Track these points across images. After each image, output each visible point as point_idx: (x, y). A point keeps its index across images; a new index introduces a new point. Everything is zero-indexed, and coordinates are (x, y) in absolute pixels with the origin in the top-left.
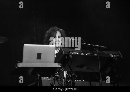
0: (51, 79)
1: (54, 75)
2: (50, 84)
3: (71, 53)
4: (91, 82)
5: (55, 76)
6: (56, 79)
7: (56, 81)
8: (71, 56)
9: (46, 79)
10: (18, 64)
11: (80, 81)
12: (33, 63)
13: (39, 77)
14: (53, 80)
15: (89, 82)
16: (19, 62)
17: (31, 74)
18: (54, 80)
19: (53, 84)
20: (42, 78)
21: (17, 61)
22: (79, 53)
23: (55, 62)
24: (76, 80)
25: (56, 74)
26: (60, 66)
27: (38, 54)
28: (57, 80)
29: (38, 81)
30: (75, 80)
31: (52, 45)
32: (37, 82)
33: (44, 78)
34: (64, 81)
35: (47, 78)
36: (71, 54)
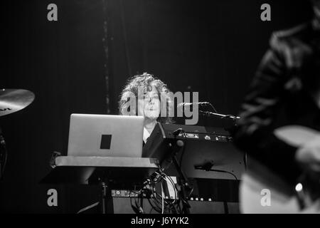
0: (133, 195)
1: (140, 186)
2: (132, 206)
3: (180, 135)
4: (228, 203)
5: (145, 188)
6: (145, 195)
7: (145, 201)
8: (181, 143)
9: (123, 195)
10: (57, 159)
11: (202, 199)
12: (91, 158)
13: (105, 189)
14: (138, 197)
15: (223, 203)
16: (59, 154)
17: (87, 183)
18: (140, 196)
19: (138, 208)
20: (113, 191)
21: (56, 152)
22: (199, 136)
23: (144, 155)
24: (192, 199)
25: (146, 184)
26: (154, 166)
27: (104, 137)
28: (148, 197)
29: (104, 200)
30: (189, 199)
31: (136, 117)
32: (101, 202)
33: (118, 192)
34: (165, 200)
35: (123, 193)
36: (182, 139)
